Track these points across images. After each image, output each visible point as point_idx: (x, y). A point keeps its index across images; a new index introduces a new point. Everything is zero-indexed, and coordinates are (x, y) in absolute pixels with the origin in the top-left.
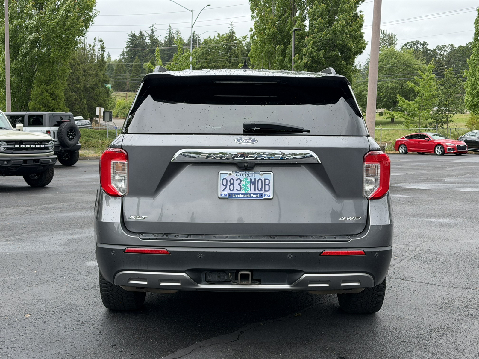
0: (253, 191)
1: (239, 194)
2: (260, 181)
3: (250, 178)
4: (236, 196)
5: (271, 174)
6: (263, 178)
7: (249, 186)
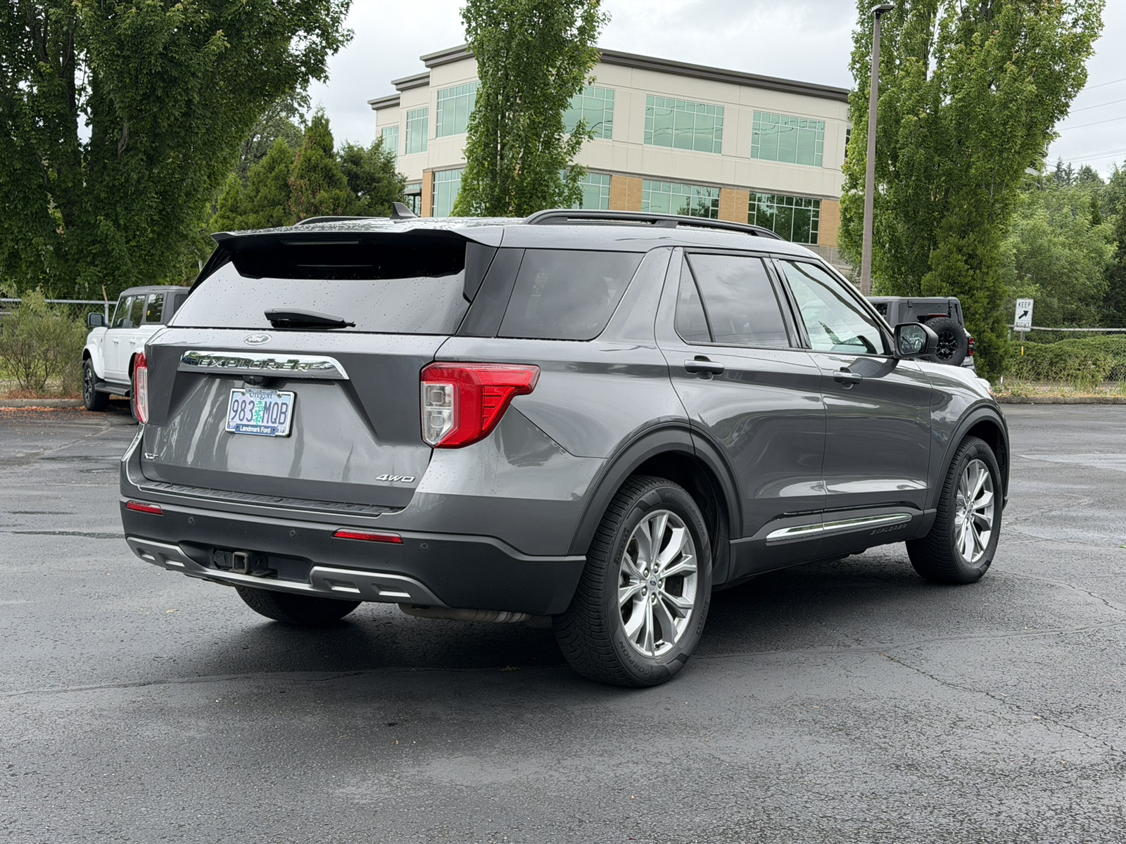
0: (265, 424)
1: (248, 426)
2: (276, 406)
3: (265, 400)
4: (244, 429)
5: (289, 395)
6: (280, 402)
7: (261, 413)
